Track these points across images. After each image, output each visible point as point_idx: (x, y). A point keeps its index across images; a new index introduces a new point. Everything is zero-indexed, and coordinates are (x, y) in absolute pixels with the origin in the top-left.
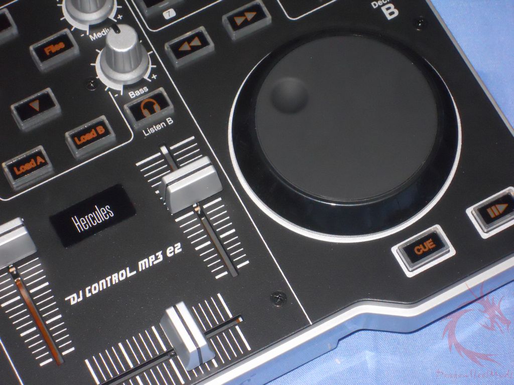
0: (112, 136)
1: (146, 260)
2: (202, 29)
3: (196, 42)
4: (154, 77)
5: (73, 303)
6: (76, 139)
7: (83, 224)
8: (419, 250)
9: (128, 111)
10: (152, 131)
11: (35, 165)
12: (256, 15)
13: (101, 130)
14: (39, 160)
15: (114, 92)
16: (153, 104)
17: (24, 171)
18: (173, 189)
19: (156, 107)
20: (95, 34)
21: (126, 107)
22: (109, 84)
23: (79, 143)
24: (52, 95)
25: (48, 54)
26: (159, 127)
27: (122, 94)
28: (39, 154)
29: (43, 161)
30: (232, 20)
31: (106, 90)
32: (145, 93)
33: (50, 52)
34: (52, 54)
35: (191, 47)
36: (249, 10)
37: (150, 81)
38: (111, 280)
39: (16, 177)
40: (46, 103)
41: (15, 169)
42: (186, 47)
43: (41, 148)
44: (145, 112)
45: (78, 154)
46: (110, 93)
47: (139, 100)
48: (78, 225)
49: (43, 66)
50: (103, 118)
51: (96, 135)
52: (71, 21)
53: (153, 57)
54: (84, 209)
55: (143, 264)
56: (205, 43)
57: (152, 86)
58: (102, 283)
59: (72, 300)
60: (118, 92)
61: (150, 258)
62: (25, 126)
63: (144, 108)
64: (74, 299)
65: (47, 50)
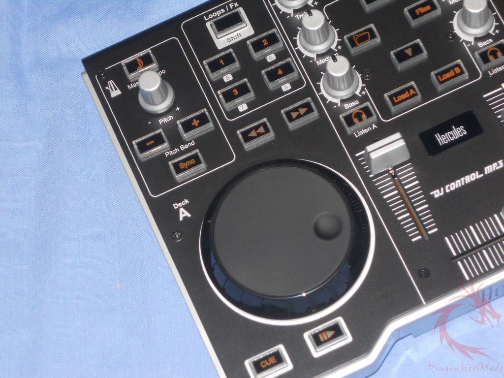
0: (466, 75)
1: (490, 166)
4: (497, 31)
5: (436, 196)
6: (439, 77)
7: (443, 139)
9: (478, 57)
10: (495, 71)
11: (409, 96)
13: (457, 70)
14: (412, 92)
15: (467, 43)
16: (497, 51)
17: (401, 100)
19: (499, 53)
20: (453, 0)
21: (476, 53)
22: (463, 37)
23: (441, 80)
24: (421, 44)
25: (418, 14)
26: (500, 69)
27: (473, 44)
28: (412, 87)
29: (415, 93)
31: (461, 41)
32: (491, 44)
33: (420, 13)
34: (421, 14)
37: (494, 34)
38: (465, 180)
39: (394, 104)
40: (417, 50)
41: (394, 98)
43: (412, 83)
44: (491, 58)
45: (440, 88)
46: (464, 43)
47: (486, 48)
48: (440, 140)
49: (414, 23)
50: (459, 61)
51: (454, 74)
53: (496, 17)
54: (445, 128)
55: (489, 169)
57: (496, 38)
58: (458, 183)
59: (435, 194)
60: (470, 43)
61: (494, 164)
62: (400, 67)
63: (490, 55)
64: (437, 194)
65: (417, 11)
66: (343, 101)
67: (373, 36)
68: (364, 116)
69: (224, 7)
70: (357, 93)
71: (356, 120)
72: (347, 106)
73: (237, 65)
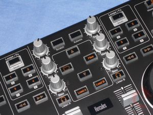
0: (107, 84)
2: (134, 53)
3: (132, 56)
4: (120, 66)
7: (97, 109)
9: (112, 76)
10: (119, 82)
12: (150, 49)
13: (104, 81)
14: (85, 90)
15: (108, 71)
16: (119, 74)
17: (81, 93)
18: (124, 99)
20: (103, 54)
22: (106, 68)
23: (97, 85)
24: (90, 71)
26: (121, 81)
27: (110, 71)
28: (85, 88)
30: (143, 50)
31: (105, 70)
32: (117, 71)
34: (90, 59)
35: (131, 58)
36: (148, 47)
39: (78, 95)
40: (88, 73)
41: (78, 92)
42: (129, 58)
43: (86, 86)
44: (117, 77)
45: (97, 88)
47: (115, 73)
49: (87, 63)
50: (104, 78)
51: (102, 83)
52: (96, 50)
53: (120, 60)
54: (98, 105)
56: (135, 57)
57: (119, 69)
62: (81, 80)
65: (88, 58)
66: (58, 93)
67: (71, 67)
68: (66, 99)
69: (13, 55)
70: (64, 90)
71: (62, 101)
72: (59, 95)
73: (16, 78)
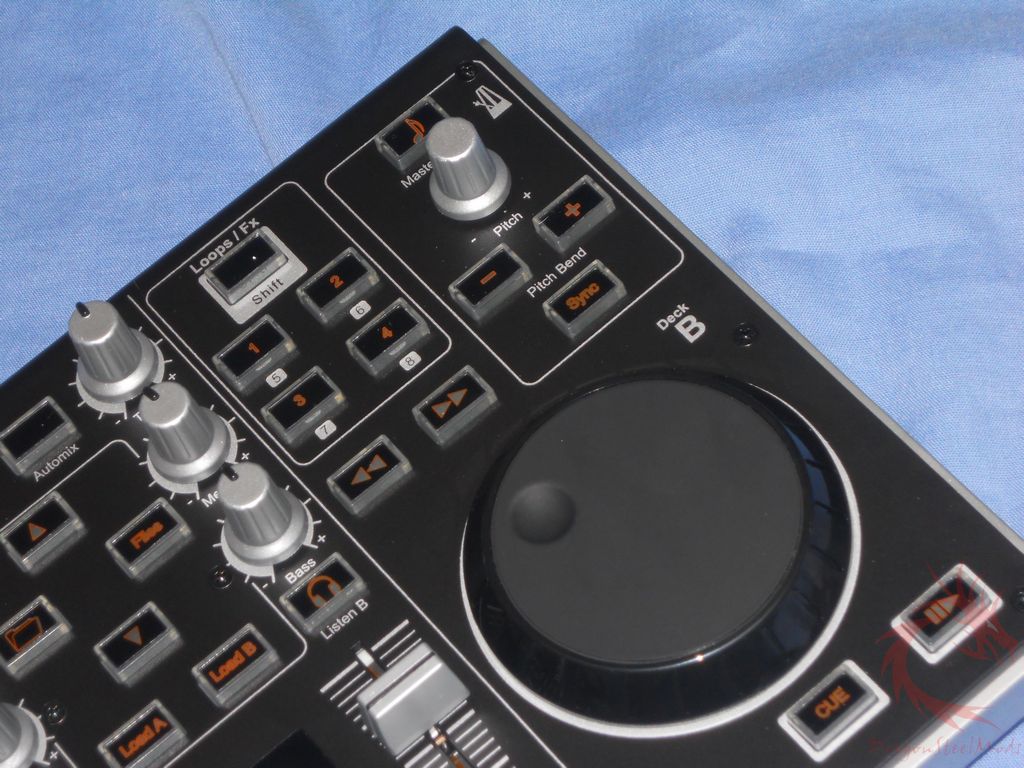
0: (272, 656)
2: (382, 439)
3: (378, 464)
4: (322, 539)
6: (212, 674)
8: (823, 711)
9: (291, 609)
10: (335, 628)
11: (152, 735)
12: (467, 393)
13: (249, 648)
14: (158, 724)
15: (260, 581)
16: (327, 583)
17: (136, 749)
19: (333, 586)
20: (210, 496)
21: (283, 600)
22: (249, 571)
23: (217, 680)
24: (160, 614)
25: (138, 547)
26: (346, 619)
27: (274, 581)
28: (156, 714)
29: (165, 725)
30: (428, 412)
31: (246, 581)
32: (312, 569)
33: (141, 543)
34: (145, 546)
35: (371, 474)
36: (453, 389)
37: (316, 547)
39: (124, 762)
40: (150, 628)
41: (121, 749)
42: (362, 476)
43: (156, 704)
44: (317, 600)
45: (219, 697)
46: (253, 584)
47: (302, 583)
49: (135, 570)
50: (249, 628)
51: (242, 659)
52: (166, 484)
53: (313, 506)
56: (392, 462)
57: (320, 554)
60: (268, 579)
62: (124, 675)
63: (314, 594)
65: (135, 542)
67: (48, 622)
70: (40, 759)
